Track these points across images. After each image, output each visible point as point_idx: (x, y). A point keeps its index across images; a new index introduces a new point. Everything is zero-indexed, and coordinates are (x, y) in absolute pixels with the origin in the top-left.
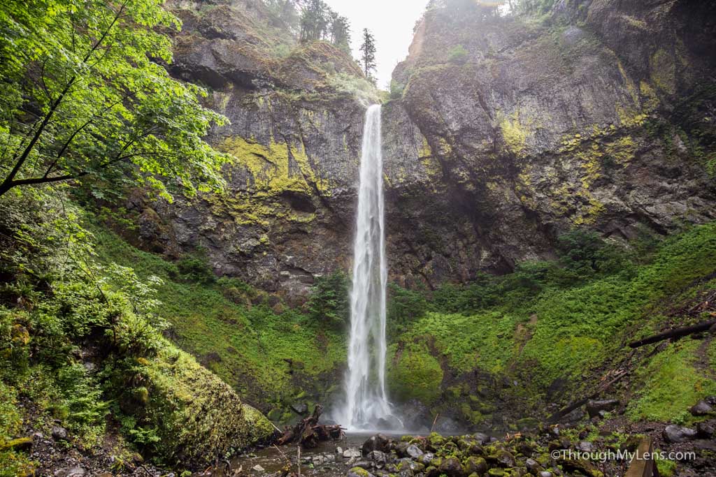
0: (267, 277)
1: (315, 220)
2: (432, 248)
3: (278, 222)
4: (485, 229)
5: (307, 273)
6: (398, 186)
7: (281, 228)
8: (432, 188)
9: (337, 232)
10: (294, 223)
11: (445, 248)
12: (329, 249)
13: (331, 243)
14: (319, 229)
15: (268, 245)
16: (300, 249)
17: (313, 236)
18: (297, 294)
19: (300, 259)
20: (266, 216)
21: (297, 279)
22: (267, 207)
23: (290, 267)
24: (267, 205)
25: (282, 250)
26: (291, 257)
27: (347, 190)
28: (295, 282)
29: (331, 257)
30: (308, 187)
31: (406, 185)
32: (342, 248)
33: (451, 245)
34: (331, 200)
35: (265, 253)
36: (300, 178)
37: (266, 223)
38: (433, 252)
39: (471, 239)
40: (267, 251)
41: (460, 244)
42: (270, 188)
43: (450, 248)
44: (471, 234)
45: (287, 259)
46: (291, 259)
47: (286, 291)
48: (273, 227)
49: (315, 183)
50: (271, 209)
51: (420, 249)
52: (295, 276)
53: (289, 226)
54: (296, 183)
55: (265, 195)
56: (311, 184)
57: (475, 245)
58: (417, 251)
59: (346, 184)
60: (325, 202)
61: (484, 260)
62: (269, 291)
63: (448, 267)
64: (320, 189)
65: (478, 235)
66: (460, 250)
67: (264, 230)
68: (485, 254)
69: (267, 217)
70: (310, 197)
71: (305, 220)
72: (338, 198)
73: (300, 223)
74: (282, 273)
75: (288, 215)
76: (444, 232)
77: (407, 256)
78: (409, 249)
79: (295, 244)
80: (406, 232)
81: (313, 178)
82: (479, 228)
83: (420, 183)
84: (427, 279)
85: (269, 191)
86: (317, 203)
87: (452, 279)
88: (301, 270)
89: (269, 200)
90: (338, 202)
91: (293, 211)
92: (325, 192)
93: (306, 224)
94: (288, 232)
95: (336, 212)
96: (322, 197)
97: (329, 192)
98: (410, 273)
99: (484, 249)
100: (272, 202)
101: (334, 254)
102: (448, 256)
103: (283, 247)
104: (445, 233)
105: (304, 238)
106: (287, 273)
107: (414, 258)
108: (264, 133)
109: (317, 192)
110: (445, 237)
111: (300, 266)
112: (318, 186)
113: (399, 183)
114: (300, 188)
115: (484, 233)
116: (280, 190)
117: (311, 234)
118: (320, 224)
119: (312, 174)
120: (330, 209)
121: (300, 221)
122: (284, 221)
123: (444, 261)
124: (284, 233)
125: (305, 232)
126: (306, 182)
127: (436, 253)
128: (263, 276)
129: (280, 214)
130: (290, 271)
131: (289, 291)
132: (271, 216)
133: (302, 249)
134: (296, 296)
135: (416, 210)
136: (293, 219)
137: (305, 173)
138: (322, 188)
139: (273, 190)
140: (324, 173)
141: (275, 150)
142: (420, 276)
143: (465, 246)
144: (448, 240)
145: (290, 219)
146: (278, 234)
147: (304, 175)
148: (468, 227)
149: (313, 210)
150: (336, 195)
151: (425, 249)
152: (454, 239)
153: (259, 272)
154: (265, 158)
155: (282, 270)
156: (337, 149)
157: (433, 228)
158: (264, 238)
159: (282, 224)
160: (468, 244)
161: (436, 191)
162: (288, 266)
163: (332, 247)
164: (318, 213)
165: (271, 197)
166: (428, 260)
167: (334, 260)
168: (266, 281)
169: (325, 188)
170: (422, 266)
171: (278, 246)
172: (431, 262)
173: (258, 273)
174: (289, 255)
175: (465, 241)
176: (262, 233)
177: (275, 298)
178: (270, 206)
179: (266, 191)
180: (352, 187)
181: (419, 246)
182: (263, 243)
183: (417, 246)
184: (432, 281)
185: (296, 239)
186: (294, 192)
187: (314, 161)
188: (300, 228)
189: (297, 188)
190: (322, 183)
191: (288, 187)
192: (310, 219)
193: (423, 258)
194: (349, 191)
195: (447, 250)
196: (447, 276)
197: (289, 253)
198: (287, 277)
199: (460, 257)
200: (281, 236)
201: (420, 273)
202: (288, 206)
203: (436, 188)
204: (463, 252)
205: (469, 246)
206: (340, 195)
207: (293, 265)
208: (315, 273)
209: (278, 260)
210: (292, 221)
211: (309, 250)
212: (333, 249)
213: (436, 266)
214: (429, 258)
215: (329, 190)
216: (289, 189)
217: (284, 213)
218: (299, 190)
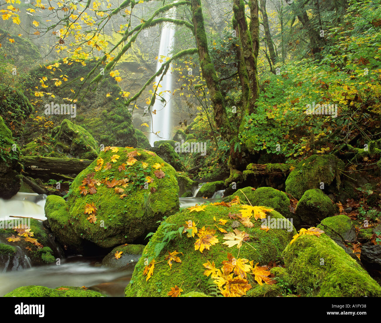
1: (143, 77)
10: (132, 80)
23: (132, 106)
28: (136, 114)
30: (137, 59)
34: (151, 65)
36: (132, 54)
49: (141, 56)
52: (135, 111)
53: (129, 82)
54: (130, 57)
56: (139, 56)
60: (148, 67)
64: (144, 59)
70: (139, 65)
71: (139, 77)
73: (135, 80)
75: (128, 76)
79: (134, 92)
81: (139, 53)
88: (139, 107)
89: (116, 68)
91: (131, 72)
92: (147, 61)
93: (139, 80)
96: (146, 64)
97: (150, 61)
100: (118, 69)
108: (108, 27)
109: (143, 61)
112: (143, 57)
116: (121, 62)
119: (139, 50)
121: (135, 78)
122: (125, 80)
124: (127, 86)
125: (139, 85)
126: (136, 56)
136: (131, 78)
137: (135, 51)
140: (146, 50)
141: (116, 37)
145: (129, 78)
147: (134, 52)
149: (142, 71)
150: (154, 62)
154: (111, 43)
156: (152, 34)
164: (145, 73)
165: (117, 66)
169: (147, 59)
185: (134, 89)
186: (130, 62)
187: (139, 43)
188: (136, 82)
190: (145, 56)
191: (126, 60)
200: (125, 88)
202: (127, 70)
215: (149, 59)
216: (127, 61)
217: (125, 75)
218: (132, 61)
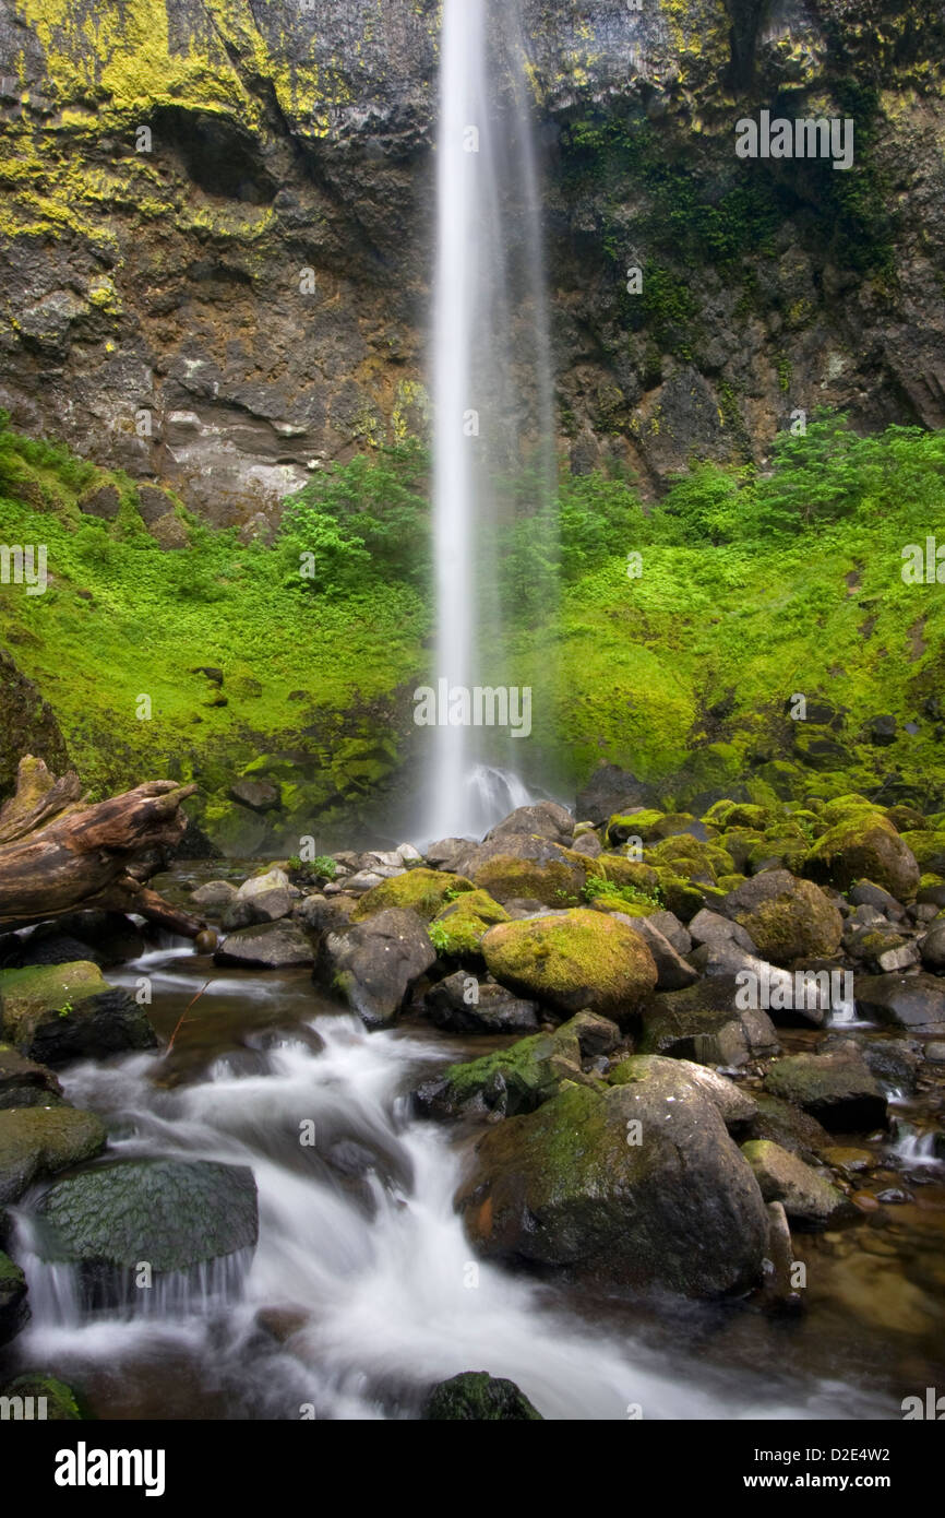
0: (125, 428)
1: (273, 230)
2: (665, 344)
3: (146, 233)
4: (848, 275)
5: (257, 419)
6: (566, 103)
7: (158, 255)
8: (684, 112)
9: (354, 280)
10: (202, 241)
11: (706, 344)
12: (326, 342)
13: (332, 319)
14: (291, 268)
15: (118, 318)
16: (230, 335)
17: (266, 292)
18: (226, 486)
19: (232, 372)
20: (102, 209)
21: (225, 439)
22: (101, 173)
23: (199, 398)
24: (101, 163)
25: (166, 339)
26: (199, 363)
27: (384, 115)
28: (218, 447)
29: (335, 368)
30: (245, 96)
31: (598, 98)
32: (371, 337)
33: (728, 336)
34: (329, 153)
35: (110, 346)
36: (215, 58)
37: (103, 232)
38: (667, 359)
39: (796, 316)
40: (118, 339)
41: (758, 329)
42: (106, 96)
43: (725, 346)
44: (798, 296)
45: (185, 368)
46: (200, 372)
47: (189, 477)
48: (130, 250)
49: (270, 82)
50: (116, 182)
51: (625, 346)
52: (216, 430)
53: (188, 251)
54: (200, 77)
55: (91, 121)
56: (256, 84)
57: (806, 336)
58: (616, 352)
59: (381, 90)
60: (310, 161)
61: (833, 383)
62: (134, 474)
63: (711, 409)
64: (288, 106)
65: (821, 298)
66: (756, 352)
67: (99, 259)
68: (836, 365)
69: (104, 213)
70: (253, 141)
71: (244, 228)
72: (354, 144)
73: (223, 239)
74: (177, 417)
75: (178, 209)
76: (708, 286)
77: (581, 370)
78: (587, 348)
79: (212, 319)
80: (581, 282)
81: (261, 58)
82: (829, 271)
83: (646, 90)
84: (640, 452)
85: (104, 107)
86: (278, 166)
87: (722, 448)
88: (237, 407)
89: (107, 144)
90: (353, 163)
91: (199, 193)
92: (307, 119)
93: (248, 245)
94: (184, 271)
95: (350, 203)
96: (298, 141)
97: (323, 121)
98: (588, 430)
99: (834, 350)
100: (118, 153)
101: (344, 357)
102: (713, 372)
103: (172, 327)
104: (713, 291)
105: (240, 298)
106: (191, 417)
107: (605, 379)
109: (280, 121)
110: (711, 305)
111: (233, 396)
112: (283, 92)
113: (569, 90)
114: (216, 97)
115: (843, 291)
116: (142, 102)
117: (265, 281)
118: (293, 245)
119: (259, 43)
120: (328, 190)
121: (224, 232)
122: (165, 230)
123: (700, 389)
124: (171, 275)
125: (243, 278)
126: (236, 77)
127: (678, 361)
128: (112, 425)
129: (149, 204)
130: (199, 414)
131: (200, 477)
132: (124, 210)
133: (238, 337)
134: (227, 493)
135: (624, 199)
136: (197, 222)
137: (231, 37)
138: (295, 101)
139: (119, 102)
140: (300, 43)
142: (621, 439)
143: (771, 338)
144: (720, 315)
145: (186, 226)
146: (149, 278)
147: (230, 48)
148: (791, 268)
149: (266, 193)
150: (346, 133)
151: (642, 348)
152: (740, 314)
153: (98, 410)
155: (172, 407)
157: (675, 270)
158: (102, 289)
159: (162, 240)
160: (784, 328)
161: (697, 126)
162: (192, 393)
163: (335, 333)
164: (285, 205)
165: (110, 134)
166: (648, 389)
167: (344, 379)
168: (122, 441)
169: (306, 105)
170: (627, 406)
171: (154, 322)
172: (657, 392)
173: (93, 415)
174: (194, 358)
175: (776, 320)
176: (96, 273)
177: (158, 496)
178: (112, 169)
179: (91, 107)
180: (405, 101)
181: (624, 336)
182: (98, 309)
183: (615, 335)
184: (657, 455)
185: (212, 301)
186: (197, 113)
188: (226, 260)
189: (206, 100)
190: (294, 82)
191: (175, 91)
192: (260, 228)
193: (632, 379)
194: (391, 119)
195: (713, 353)
196: (704, 440)
197: (192, 350)
198: (189, 429)
199: (752, 376)
200: (160, 285)
201: (622, 430)
202: (178, 168)
203: (698, 113)
204: (765, 361)
205: (785, 338)
206: (362, 133)
207: (209, 393)
208: (281, 419)
209: (158, 374)
210: (195, 230)
211: (260, 342)
212: (340, 339)
213: (668, 407)
214: (652, 380)
215: (320, 111)
216: (177, 102)
217: (166, 200)
218: (214, 107)
